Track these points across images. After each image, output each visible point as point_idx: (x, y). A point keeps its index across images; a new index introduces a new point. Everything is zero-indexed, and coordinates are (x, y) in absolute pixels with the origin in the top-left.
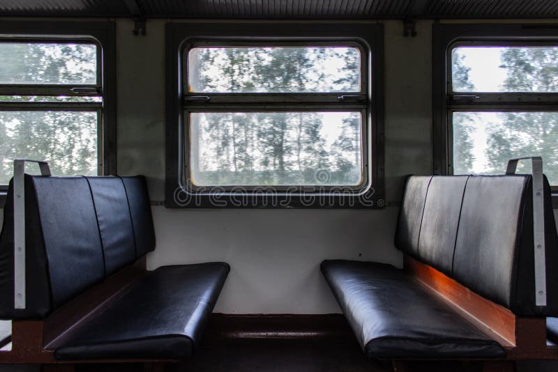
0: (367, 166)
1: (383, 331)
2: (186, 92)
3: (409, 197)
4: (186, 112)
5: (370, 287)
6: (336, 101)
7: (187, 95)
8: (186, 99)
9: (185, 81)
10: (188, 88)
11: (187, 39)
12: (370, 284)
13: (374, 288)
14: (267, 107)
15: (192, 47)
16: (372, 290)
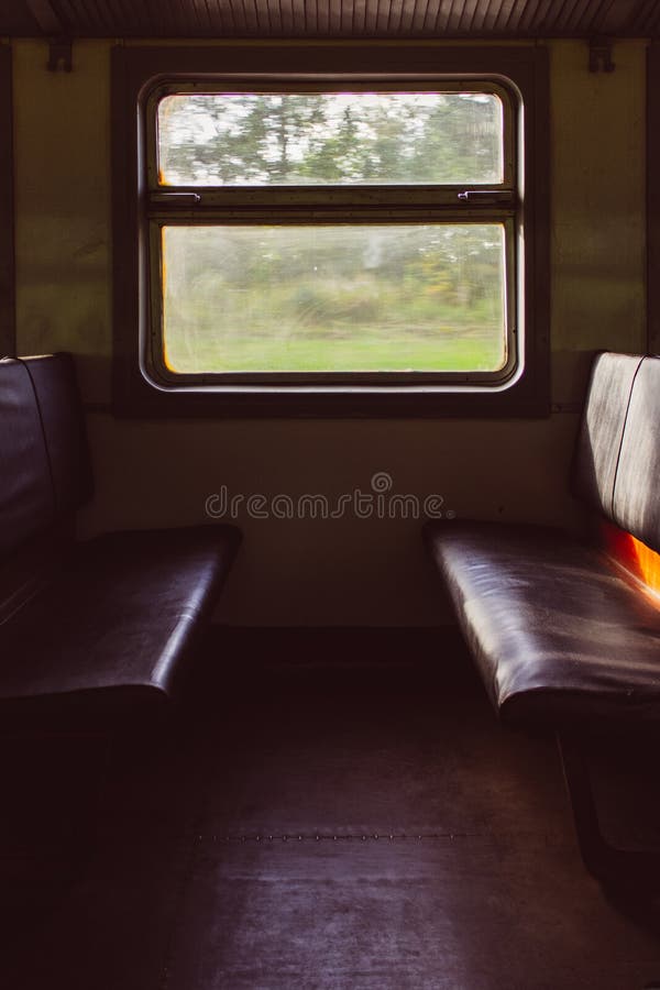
0: (516, 331)
1: (537, 677)
2: (153, 185)
3: (599, 396)
4: (153, 225)
5: (515, 582)
6: (453, 201)
7: (156, 191)
8: (156, 198)
9: (150, 164)
10: (158, 176)
11: (154, 77)
12: (517, 574)
13: (524, 583)
14: (317, 214)
15: (165, 94)
16: (521, 588)
